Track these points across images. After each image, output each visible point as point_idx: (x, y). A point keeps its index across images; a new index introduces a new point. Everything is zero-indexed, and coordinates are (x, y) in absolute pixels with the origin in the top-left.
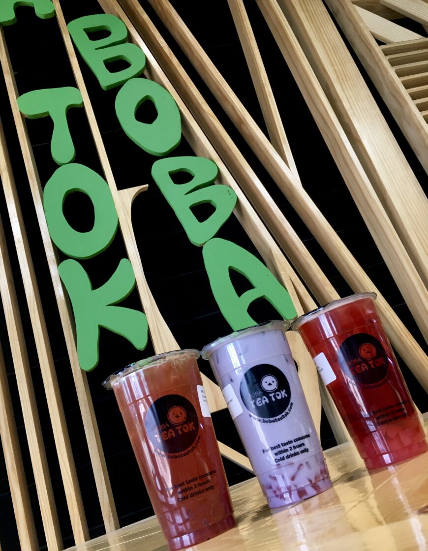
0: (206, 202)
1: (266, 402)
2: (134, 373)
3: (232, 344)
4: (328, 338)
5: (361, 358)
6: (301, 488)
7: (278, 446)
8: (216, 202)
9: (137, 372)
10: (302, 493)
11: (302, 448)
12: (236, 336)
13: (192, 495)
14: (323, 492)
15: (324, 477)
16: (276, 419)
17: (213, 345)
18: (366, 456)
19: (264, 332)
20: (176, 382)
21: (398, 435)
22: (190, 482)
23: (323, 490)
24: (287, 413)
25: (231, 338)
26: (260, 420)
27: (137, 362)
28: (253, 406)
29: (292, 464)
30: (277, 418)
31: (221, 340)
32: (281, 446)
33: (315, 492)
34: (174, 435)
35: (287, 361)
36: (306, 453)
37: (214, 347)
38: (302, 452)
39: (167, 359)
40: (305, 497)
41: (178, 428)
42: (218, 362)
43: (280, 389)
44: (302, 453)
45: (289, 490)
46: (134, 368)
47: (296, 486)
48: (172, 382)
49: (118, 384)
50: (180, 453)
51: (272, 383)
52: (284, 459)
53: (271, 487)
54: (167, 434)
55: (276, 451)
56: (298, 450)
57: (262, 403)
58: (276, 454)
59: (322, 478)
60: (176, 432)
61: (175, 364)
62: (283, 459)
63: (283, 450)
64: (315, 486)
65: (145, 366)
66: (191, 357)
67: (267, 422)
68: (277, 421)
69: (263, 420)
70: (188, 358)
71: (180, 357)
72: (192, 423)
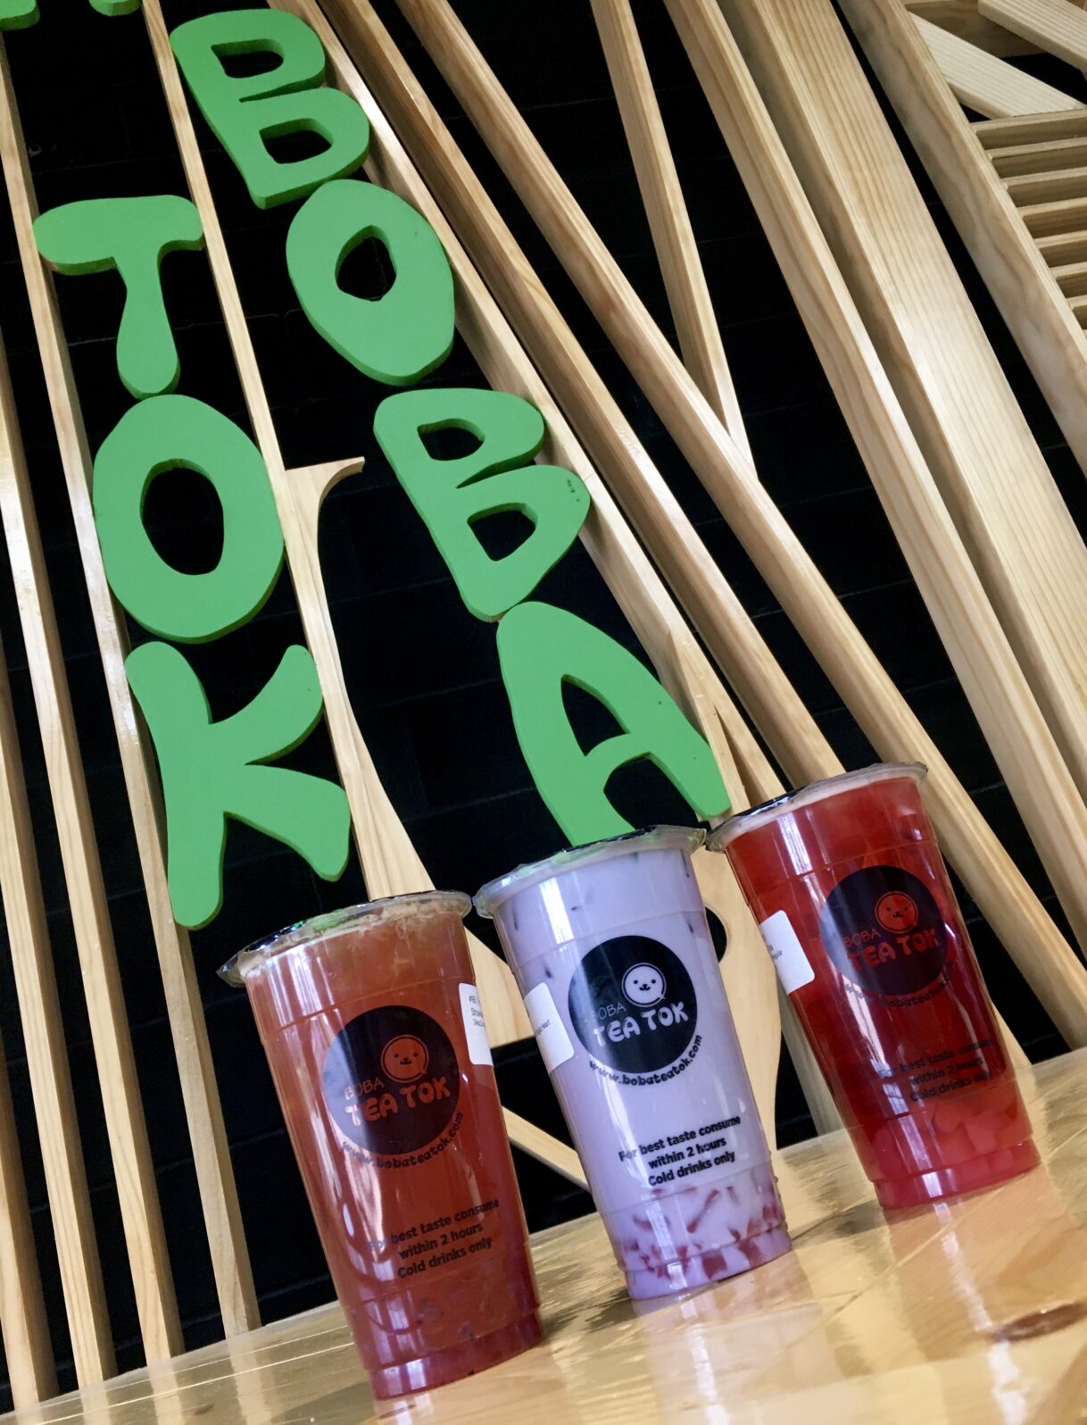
0: (512, 508)
1: (632, 1033)
2: (301, 948)
3: (554, 880)
4: (798, 873)
5: (879, 928)
6: (714, 1251)
7: (659, 1145)
8: (536, 508)
9: (308, 944)
10: (713, 1263)
11: (720, 1152)
12: (563, 863)
13: (435, 1262)
14: (766, 1263)
15: (770, 1224)
16: (656, 1077)
17: (506, 882)
18: (879, 1176)
19: (635, 855)
20: (407, 974)
21: (961, 1126)
22: (431, 1227)
23: (767, 1259)
24: (686, 1062)
25: (553, 867)
26: (615, 1078)
27: (309, 921)
28: (601, 1042)
29: (691, 1190)
30: (659, 1072)
31: (527, 871)
32: (666, 1143)
33: (746, 1264)
34: (395, 1110)
35: (691, 930)
36: (727, 1165)
37: (507, 887)
38: (719, 1161)
39: (385, 915)
40: (721, 1274)
41: (405, 1091)
42: (516, 927)
43: (670, 999)
44: (717, 1164)
45: (683, 1257)
46: (301, 934)
47: (699, 1247)
48: (397, 973)
49: (257, 973)
50: (410, 1154)
51: (649, 984)
52: (673, 1178)
53: (636, 1247)
54: (377, 1106)
55: (653, 1156)
56: (708, 1155)
57: (622, 1033)
58: (653, 1164)
59: (765, 1227)
60: (401, 1099)
61: (405, 929)
62: (667, 1177)
63: (670, 1154)
64: (747, 1248)
65: (329, 931)
66: (448, 912)
67: (634, 1082)
68: (658, 1082)
69: (624, 1077)
70: (441, 912)
71: (418, 910)
72: (443, 1080)
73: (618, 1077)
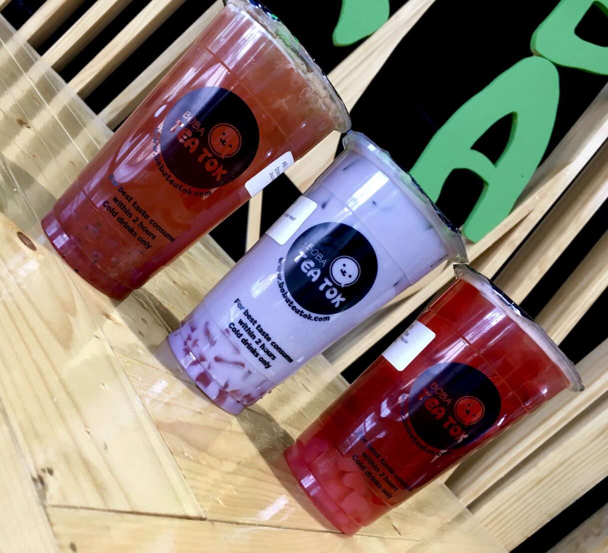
1: (311, 277)
2: (262, 30)
5: (453, 403)
6: (211, 377)
7: (254, 322)
9: (266, 33)
10: (205, 379)
11: (267, 358)
12: (403, 181)
16: (292, 303)
17: (372, 147)
22: (138, 208)
23: (222, 407)
24: (309, 317)
25: (396, 175)
26: (279, 277)
27: (280, 23)
28: (297, 259)
29: (237, 351)
30: (295, 304)
31: (385, 159)
32: (256, 325)
36: (261, 366)
37: (369, 150)
38: (262, 360)
41: (205, 150)
43: (343, 291)
45: (201, 359)
46: (270, 24)
47: (209, 367)
51: (347, 275)
53: (193, 330)
54: (189, 138)
55: (246, 320)
56: (262, 353)
57: (309, 270)
58: (241, 322)
59: (239, 399)
61: (307, 95)
62: (238, 334)
63: (252, 330)
64: (223, 394)
66: (333, 119)
67: (282, 291)
68: (289, 305)
69: (283, 283)
70: (330, 114)
71: (324, 97)
72: (225, 172)
73: (281, 279)
